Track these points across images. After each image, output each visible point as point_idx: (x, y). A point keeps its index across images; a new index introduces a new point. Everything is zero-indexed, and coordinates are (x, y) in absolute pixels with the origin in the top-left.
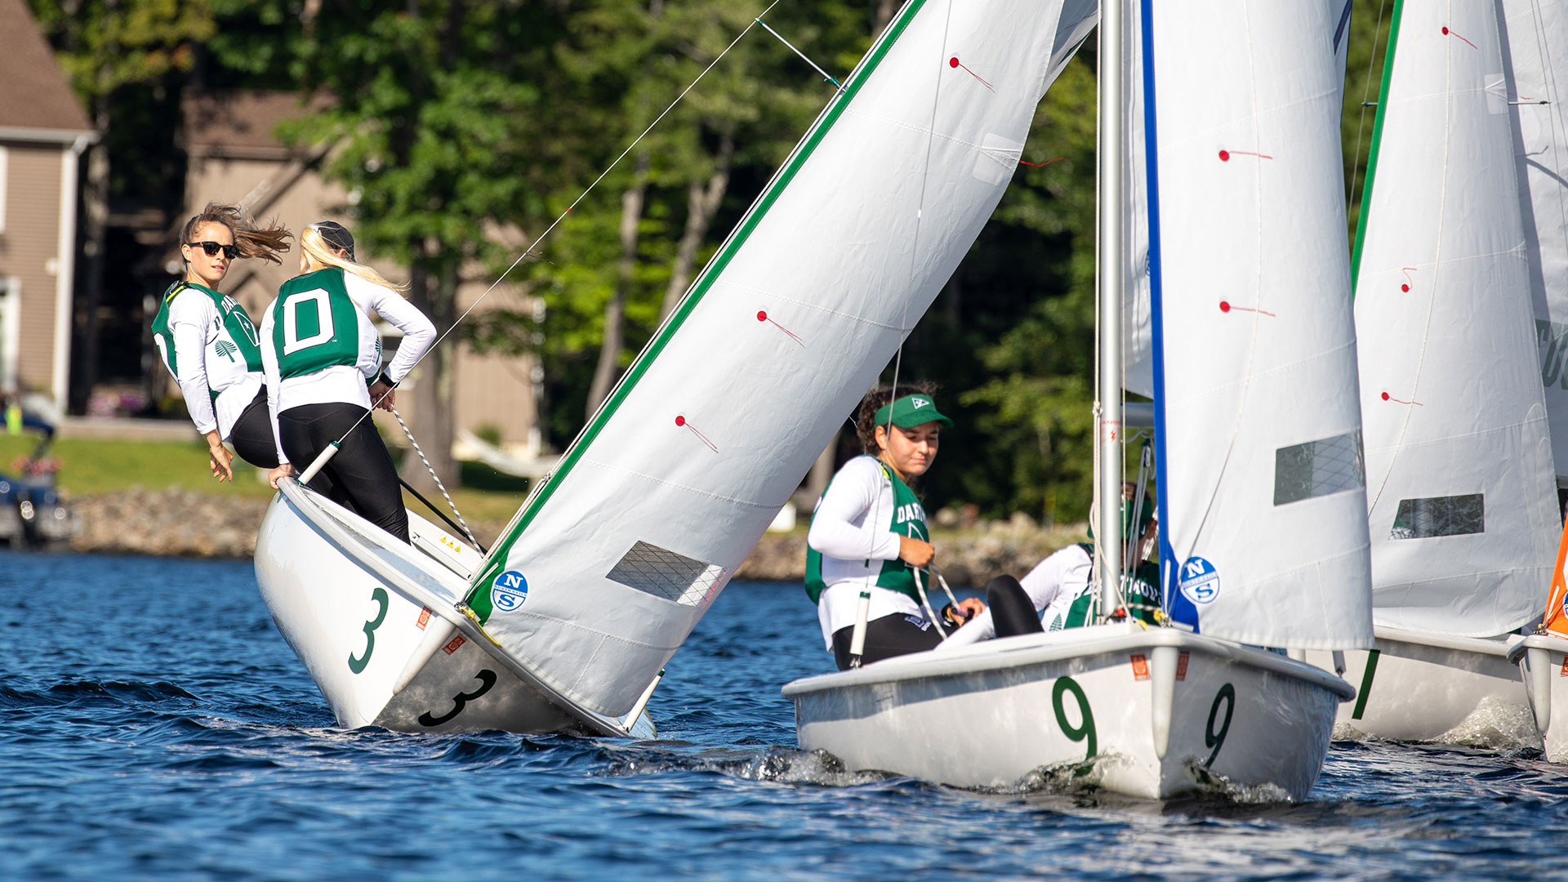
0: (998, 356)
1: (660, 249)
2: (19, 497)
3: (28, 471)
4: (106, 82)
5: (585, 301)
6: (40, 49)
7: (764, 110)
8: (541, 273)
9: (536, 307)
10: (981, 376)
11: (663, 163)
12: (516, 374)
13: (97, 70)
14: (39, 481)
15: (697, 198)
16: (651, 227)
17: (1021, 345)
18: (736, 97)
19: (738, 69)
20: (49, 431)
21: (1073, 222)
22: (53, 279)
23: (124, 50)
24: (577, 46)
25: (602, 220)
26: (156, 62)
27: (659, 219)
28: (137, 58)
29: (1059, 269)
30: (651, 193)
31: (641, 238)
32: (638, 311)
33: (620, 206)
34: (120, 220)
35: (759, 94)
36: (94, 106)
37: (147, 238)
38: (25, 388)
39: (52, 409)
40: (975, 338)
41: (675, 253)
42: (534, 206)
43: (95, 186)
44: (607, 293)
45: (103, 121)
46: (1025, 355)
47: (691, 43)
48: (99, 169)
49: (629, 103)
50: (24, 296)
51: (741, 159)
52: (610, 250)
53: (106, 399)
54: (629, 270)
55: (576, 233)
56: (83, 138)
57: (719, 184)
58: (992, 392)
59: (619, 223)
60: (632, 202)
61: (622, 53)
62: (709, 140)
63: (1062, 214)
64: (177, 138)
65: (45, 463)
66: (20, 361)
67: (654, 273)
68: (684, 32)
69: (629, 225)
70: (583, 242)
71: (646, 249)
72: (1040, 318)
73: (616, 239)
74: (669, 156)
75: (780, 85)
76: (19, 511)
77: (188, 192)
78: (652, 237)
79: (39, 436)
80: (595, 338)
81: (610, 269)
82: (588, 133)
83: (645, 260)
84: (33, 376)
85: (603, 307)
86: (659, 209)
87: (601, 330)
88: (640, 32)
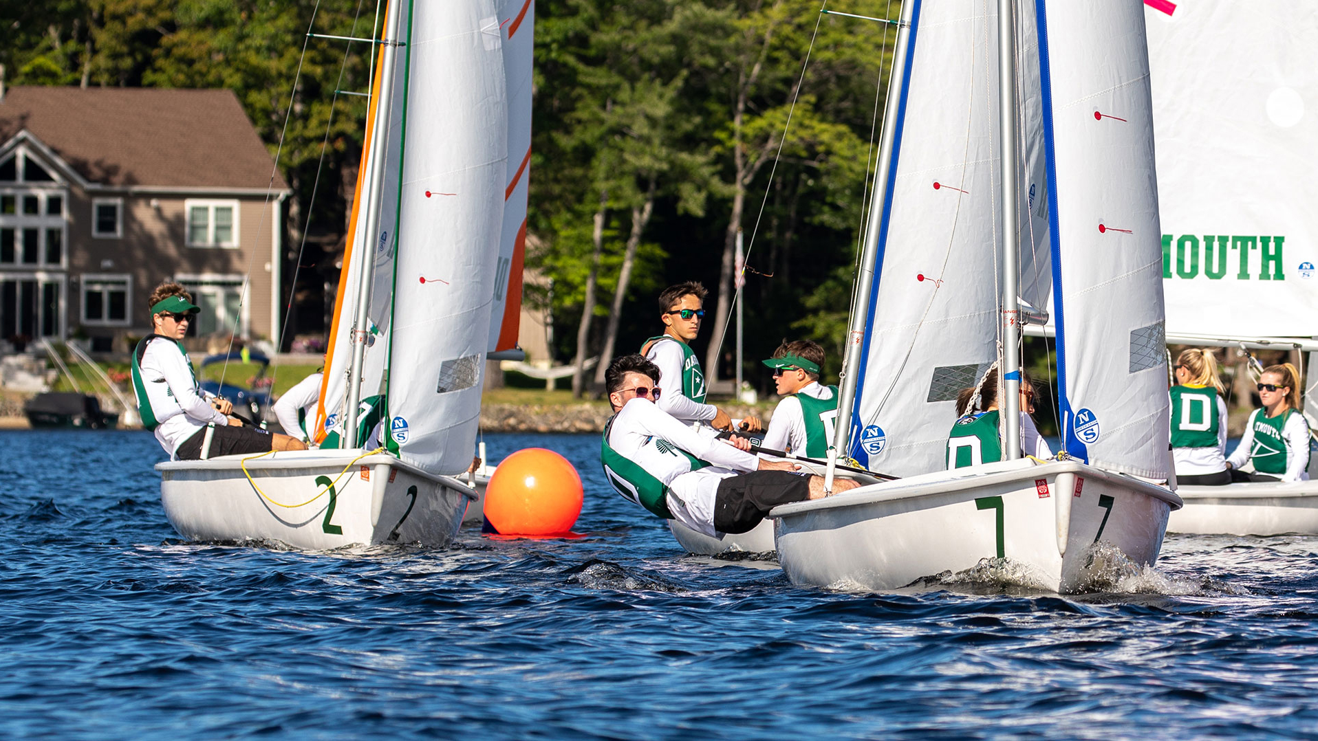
0: (812, 301)
1: (617, 246)
2: (250, 400)
3: (255, 385)
4: (297, 160)
5: (574, 277)
6: (258, 142)
7: (672, 164)
8: (548, 261)
9: (546, 281)
10: (803, 312)
11: (615, 195)
12: (536, 320)
13: (291, 153)
14: (262, 390)
15: (636, 215)
16: (609, 233)
17: (825, 294)
18: (656, 158)
19: (657, 141)
20: (266, 362)
21: (852, 223)
22: (270, 274)
23: (307, 141)
24: (568, 131)
25: (583, 230)
26: (324, 147)
27: (615, 229)
28: (313, 145)
29: (845, 250)
30: (609, 214)
31: (605, 240)
32: (604, 281)
33: (592, 222)
34: (313, 239)
35: (669, 155)
36: (290, 174)
37: (329, 249)
38: (255, 336)
39: (269, 349)
40: (800, 291)
41: (625, 248)
42: (543, 224)
43: (292, 220)
44: (586, 272)
45: (296, 183)
46: (826, 300)
47: (629, 127)
48: (294, 209)
49: (595, 163)
50: (252, 283)
51: (660, 193)
52: (587, 248)
53: (302, 342)
54: (600, 259)
55: (567, 238)
56: (283, 193)
57: (648, 207)
58: (809, 321)
59: (592, 231)
60: (599, 219)
61: (589, 135)
62: (642, 183)
63: (845, 219)
64: (339, 191)
65: (266, 380)
66: (251, 322)
67: (614, 260)
68: (625, 121)
69: (598, 233)
70: (572, 243)
71: (608, 246)
72: (835, 278)
73: (592, 240)
74: (619, 192)
75: (681, 150)
76: (250, 408)
77: (347, 221)
78: (612, 239)
79: (260, 365)
80: (580, 298)
81: (587, 257)
82: (573, 180)
83: (609, 253)
84: (260, 329)
85: (585, 278)
86: (614, 223)
87: (584, 293)
88: (602, 122)
